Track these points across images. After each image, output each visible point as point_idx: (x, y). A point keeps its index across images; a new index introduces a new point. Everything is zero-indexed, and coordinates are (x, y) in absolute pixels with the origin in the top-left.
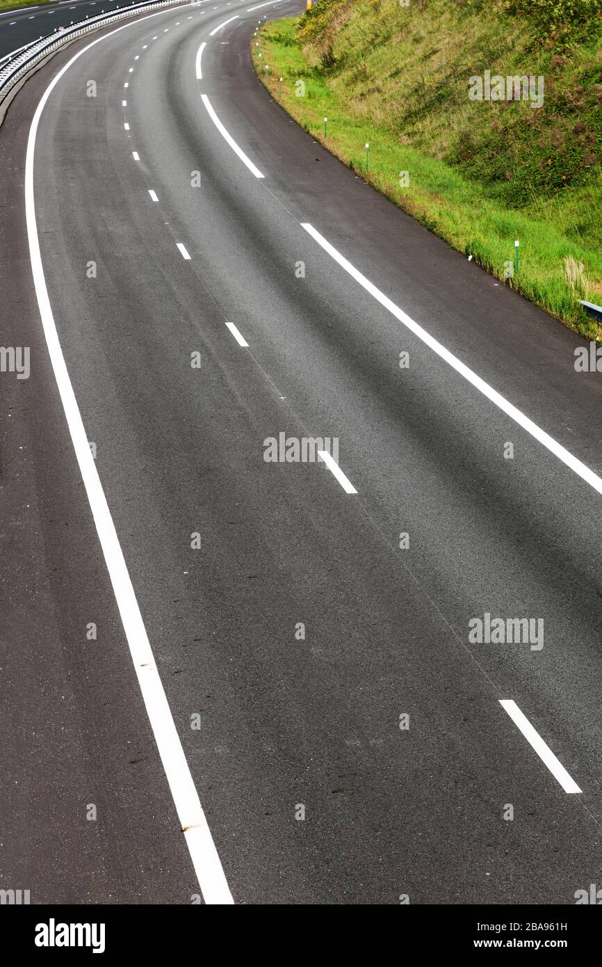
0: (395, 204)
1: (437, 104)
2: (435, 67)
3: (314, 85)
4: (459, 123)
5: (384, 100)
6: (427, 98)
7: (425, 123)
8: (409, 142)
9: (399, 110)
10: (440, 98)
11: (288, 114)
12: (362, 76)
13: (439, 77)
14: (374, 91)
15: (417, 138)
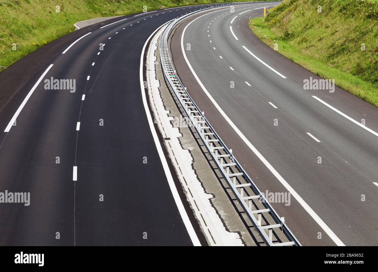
0: (344, 89)
1: (342, 52)
2: (338, 37)
3: (282, 43)
4: (354, 59)
5: (317, 49)
6: (337, 49)
7: (338, 59)
8: (332, 66)
9: (325, 54)
10: (343, 50)
11: (281, 54)
12: (304, 40)
13: (341, 41)
14: (312, 46)
15: (336, 64)
